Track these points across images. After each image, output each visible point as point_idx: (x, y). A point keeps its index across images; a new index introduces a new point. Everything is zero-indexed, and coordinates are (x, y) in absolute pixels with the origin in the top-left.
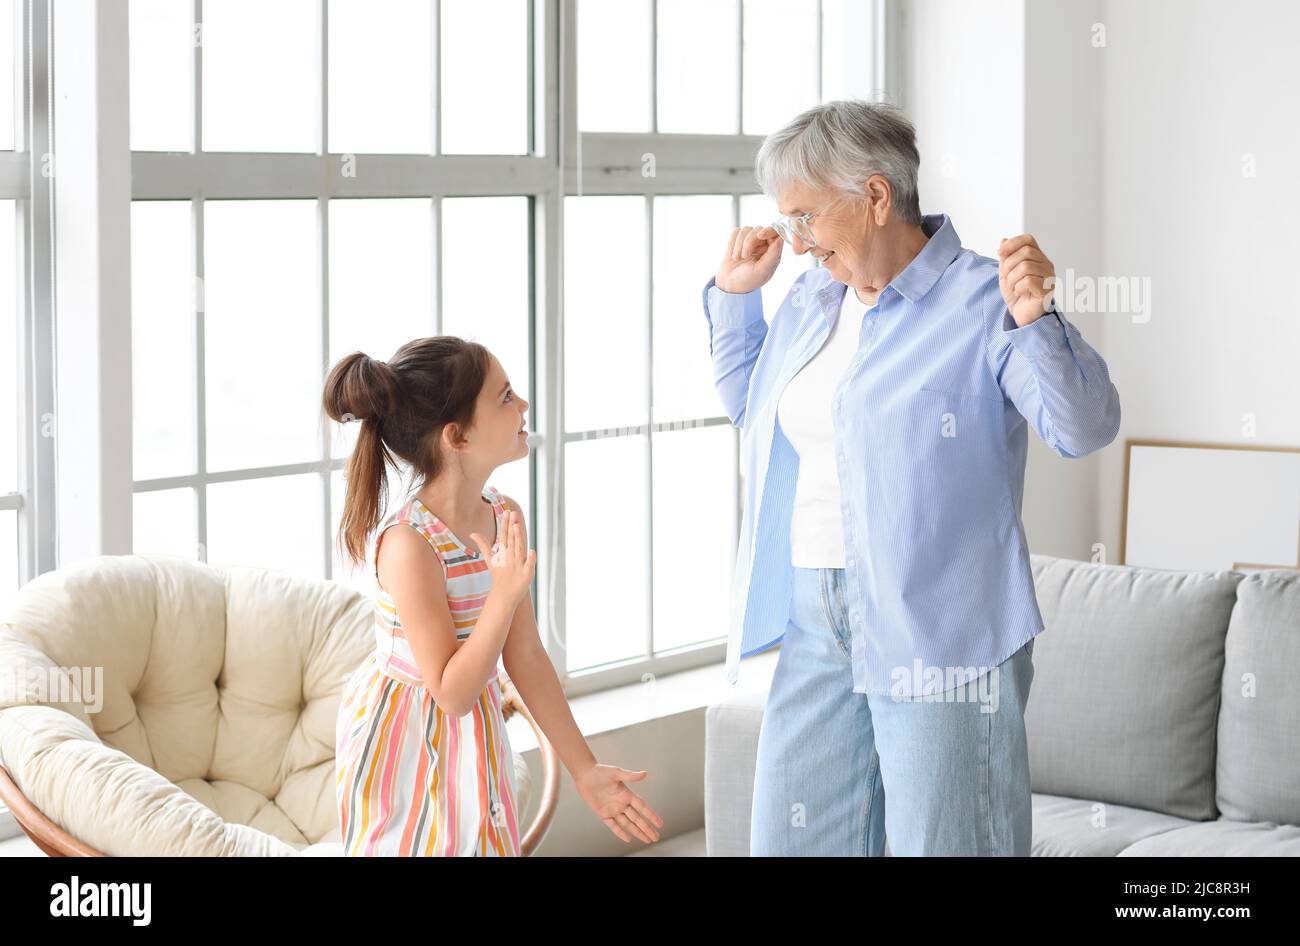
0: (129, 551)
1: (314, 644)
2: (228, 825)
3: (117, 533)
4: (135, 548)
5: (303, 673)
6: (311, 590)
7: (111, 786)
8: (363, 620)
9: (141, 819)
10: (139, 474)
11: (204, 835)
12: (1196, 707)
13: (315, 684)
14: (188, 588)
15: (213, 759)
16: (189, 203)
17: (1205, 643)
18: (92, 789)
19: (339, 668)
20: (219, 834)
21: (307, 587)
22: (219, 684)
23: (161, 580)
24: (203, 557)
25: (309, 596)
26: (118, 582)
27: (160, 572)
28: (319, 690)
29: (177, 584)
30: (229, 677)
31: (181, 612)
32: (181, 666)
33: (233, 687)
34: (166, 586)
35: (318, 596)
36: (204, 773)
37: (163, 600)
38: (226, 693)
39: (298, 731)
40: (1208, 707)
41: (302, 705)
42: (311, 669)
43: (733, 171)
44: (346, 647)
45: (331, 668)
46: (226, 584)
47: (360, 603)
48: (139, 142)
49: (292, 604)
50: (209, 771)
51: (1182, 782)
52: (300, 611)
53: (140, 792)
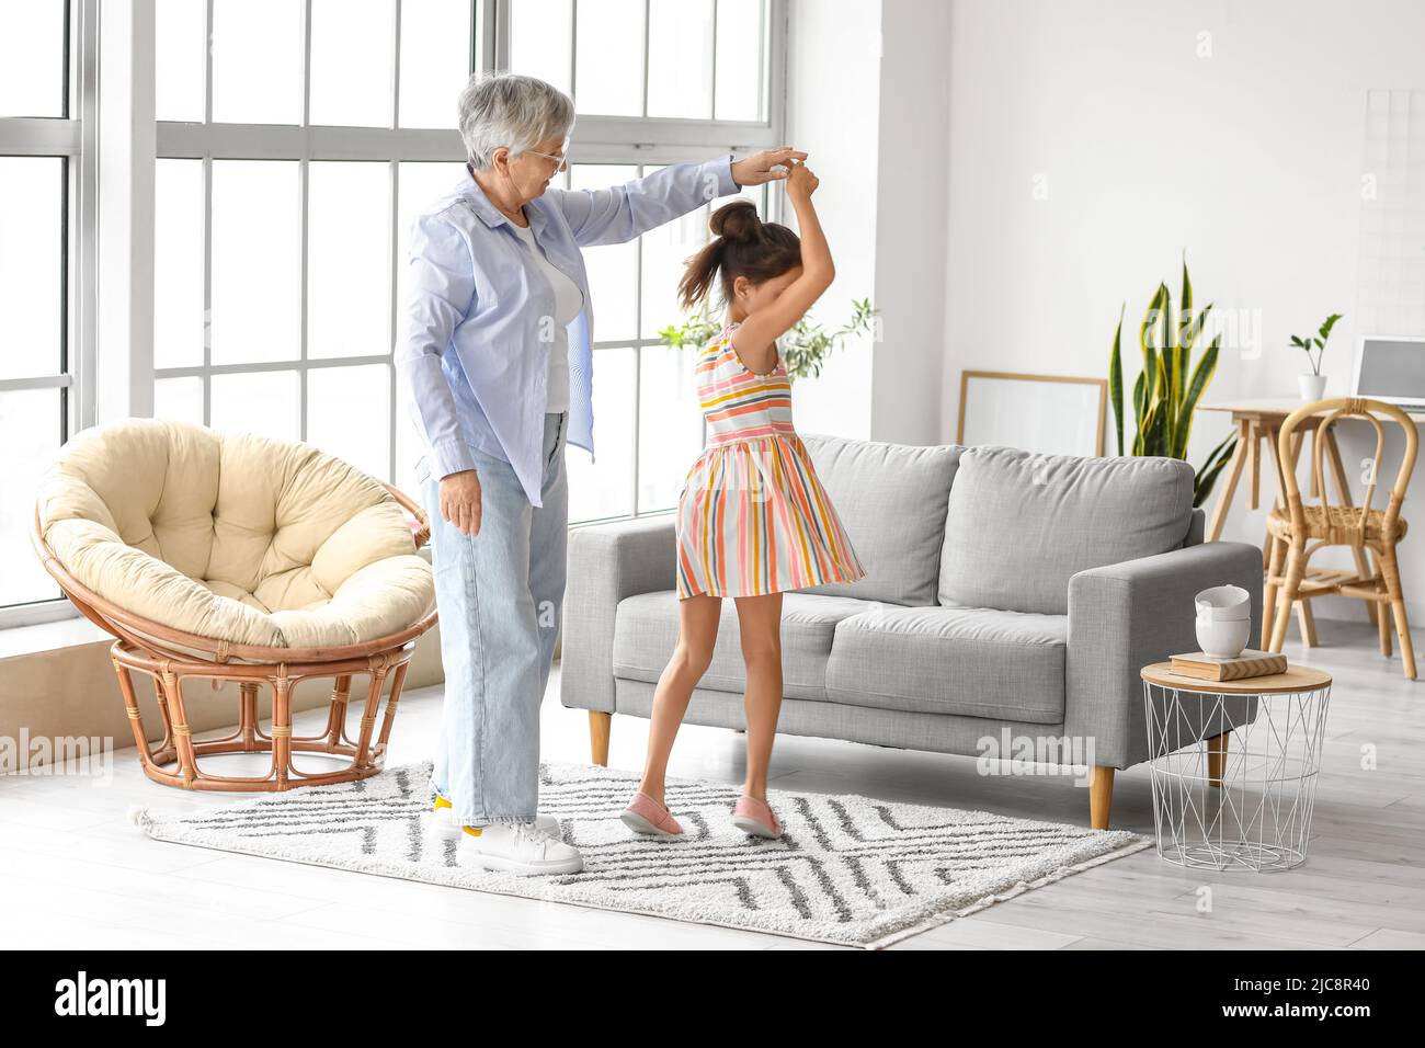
0: (152, 417)
1: (283, 486)
2: (216, 597)
3: (142, 402)
4: (156, 415)
5: (276, 506)
6: (283, 447)
7: (133, 568)
8: (322, 468)
9: (155, 589)
10: (159, 364)
11: (198, 600)
12: (925, 540)
13: (284, 516)
14: (193, 443)
15: (208, 565)
16: (201, 161)
17: (934, 497)
18: (120, 571)
19: (301, 504)
20: (208, 600)
21: (281, 444)
22: (214, 513)
23: (173, 436)
24: (207, 422)
25: (281, 451)
26: (141, 438)
27: (171, 428)
28: (288, 519)
29: (184, 440)
30: (221, 508)
31: (187, 460)
32: (186, 498)
33: (224, 516)
34: (176, 440)
35: (289, 450)
36: (201, 573)
37: (174, 450)
38: (218, 521)
39: (271, 548)
40: (935, 540)
41: (275, 531)
42: (282, 504)
43: (638, 146)
44: (307, 488)
45: (296, 503)
46: (221, 441)
47: (318, 458)
48: (162, 114)
49: (268, 457)
50: (205, 574)
51: (913, 586)
52: (274, 462)
53: (154, 573)
